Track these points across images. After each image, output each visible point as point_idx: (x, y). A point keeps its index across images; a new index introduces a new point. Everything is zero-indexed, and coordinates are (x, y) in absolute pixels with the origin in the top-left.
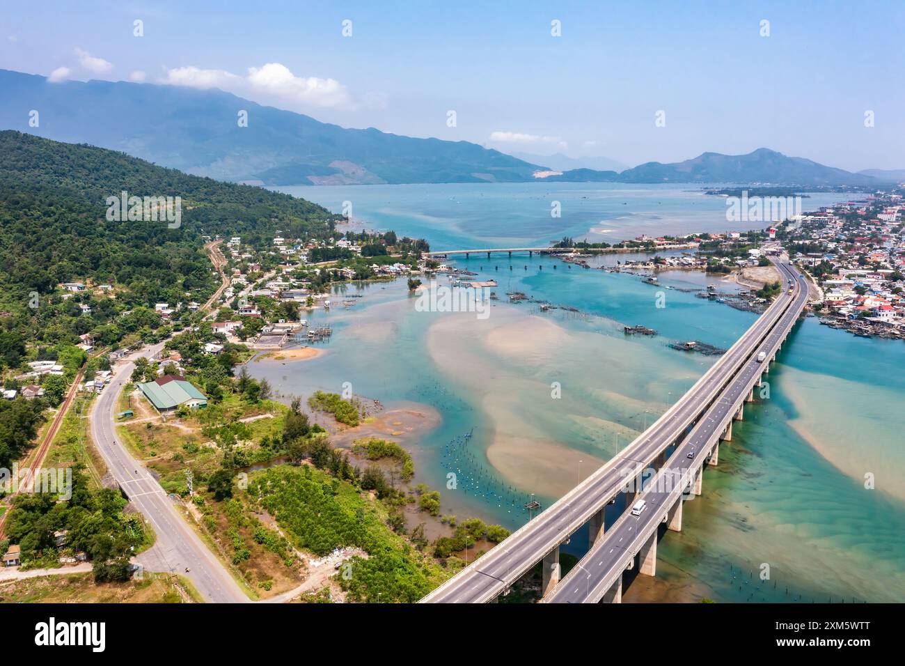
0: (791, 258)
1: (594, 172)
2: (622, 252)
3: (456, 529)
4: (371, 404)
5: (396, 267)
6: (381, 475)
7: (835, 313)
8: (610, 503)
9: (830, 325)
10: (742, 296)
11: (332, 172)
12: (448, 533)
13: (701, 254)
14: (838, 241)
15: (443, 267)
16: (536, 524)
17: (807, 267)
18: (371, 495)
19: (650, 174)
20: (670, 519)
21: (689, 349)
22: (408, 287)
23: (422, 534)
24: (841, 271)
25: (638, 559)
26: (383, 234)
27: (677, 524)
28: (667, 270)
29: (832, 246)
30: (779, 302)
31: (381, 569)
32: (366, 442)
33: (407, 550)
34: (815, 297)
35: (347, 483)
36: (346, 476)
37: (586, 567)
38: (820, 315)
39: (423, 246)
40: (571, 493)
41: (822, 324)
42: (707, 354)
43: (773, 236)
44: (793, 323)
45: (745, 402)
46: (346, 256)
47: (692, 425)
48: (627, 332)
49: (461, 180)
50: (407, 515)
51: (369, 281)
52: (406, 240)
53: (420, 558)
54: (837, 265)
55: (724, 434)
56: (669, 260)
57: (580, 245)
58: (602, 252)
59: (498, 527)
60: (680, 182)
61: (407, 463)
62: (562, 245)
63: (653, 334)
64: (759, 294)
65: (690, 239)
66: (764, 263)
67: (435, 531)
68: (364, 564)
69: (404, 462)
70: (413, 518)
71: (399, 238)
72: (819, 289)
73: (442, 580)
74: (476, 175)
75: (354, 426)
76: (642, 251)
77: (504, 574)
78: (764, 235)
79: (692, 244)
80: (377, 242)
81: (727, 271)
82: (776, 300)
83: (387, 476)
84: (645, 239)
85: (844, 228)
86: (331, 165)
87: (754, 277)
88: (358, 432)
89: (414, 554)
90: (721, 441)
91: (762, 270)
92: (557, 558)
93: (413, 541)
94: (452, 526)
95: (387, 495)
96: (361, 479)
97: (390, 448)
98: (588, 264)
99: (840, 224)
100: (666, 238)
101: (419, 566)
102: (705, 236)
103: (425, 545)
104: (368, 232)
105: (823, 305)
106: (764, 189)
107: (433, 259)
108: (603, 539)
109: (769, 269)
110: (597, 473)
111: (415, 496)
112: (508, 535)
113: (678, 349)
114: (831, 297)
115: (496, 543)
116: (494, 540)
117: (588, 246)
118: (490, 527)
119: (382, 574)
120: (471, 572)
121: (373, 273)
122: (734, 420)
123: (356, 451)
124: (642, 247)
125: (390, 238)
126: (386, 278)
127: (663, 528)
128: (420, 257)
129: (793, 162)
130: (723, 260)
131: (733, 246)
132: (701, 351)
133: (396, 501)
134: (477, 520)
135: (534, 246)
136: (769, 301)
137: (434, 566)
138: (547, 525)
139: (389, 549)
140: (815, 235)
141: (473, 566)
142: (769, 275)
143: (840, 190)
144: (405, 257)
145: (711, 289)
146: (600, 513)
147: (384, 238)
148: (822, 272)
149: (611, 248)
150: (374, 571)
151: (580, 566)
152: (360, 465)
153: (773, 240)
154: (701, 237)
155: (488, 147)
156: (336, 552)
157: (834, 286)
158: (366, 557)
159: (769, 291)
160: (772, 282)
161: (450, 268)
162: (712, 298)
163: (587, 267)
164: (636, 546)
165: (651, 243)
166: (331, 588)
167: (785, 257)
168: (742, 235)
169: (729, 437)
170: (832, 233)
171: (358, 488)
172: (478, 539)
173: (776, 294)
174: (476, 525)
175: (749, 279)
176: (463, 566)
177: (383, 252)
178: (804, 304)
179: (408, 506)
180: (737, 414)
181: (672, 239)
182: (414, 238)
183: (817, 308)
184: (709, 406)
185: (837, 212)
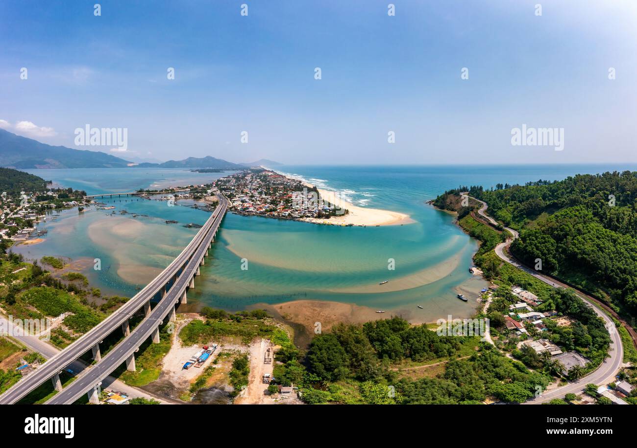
0: (221, 192)
1: (150, 164)
2: (163, 193)
3: (108, 301)
4: (67, 259)
5: (73, 202)
6: (75, 286)
7: (236, 210)
8: (167, 283)
9: (235, 213)
10: (206, 206)
11: (45, 163)
12: (105, 302)
13: (191, 193)
14: (234, 186)
15: (92, 202)
16: (140, 294)
17: (226, 195)
18: (72, 293)
19: (171, 165)
20: (190, 285)
21: (190, 227)
22: (78, 210)
23: (95, 304)
24: (237, 196)
25: (180, 300)
26: (67, 189)
27: (193, 286)
28: (180, 199)
29: (233, 188)
30: (219, 207)
31: (80, 318)
32: (67, 274)
33: (90, 310)
34: (230, 205)
35: (62, 290)
36: (61, 288)
37: (161, 305)
38: (231, 211)
39: (84, 194)
40: (152, 283)
41: (233, 213)
42: (197, 228)
43: (214, 185)
44: (224, 214)
45: (211, 242)
46: (51, 199)
47: (194, 253)
48: (167, 222)
49: (98, 167)
50: (88, 298)
51: (62, 209)
52: (76, 191)
53: (96, 312)
54: (235, 194)
55: (205, 254)
56: (180, 195)
57: (147, 191)
58: (155, 194)
59: (125, 298)
60: (181, 167)
61: (85, 280)
62: (140, 191)
63: (177, 222)
64: (212, 205)
65: (187, 188)
66: (212, 194)
67: (100, 302)
68: (73, 317)
69: (84, 279)
70: (90, 299)
71: (74, 191)
72: (230, 202)
73: (105, 318)
74: (104, 165)
75: (61, 268)
76: (170, 193)
77: (130, 312)
78: (212, 185)
79: (188, 189)
80: (65, 192)
81: (201, 198)
82: (217, 207)
83: (77, 286)
84: (171, 188)
85: (236, 182)
86: (45, 160)
87: (210, 200)
88: (63, 271)
89: (93, 311)
90: (204, 256)
91: (212, 197)
92: (149, 304)
93: (92, 307)
94: (107, 299)
95: (79, 292)
96: (67, 288)
97: (77, 275)
98: (150, 198)
99: (234, 181)
100: (178, 187)
101: (95, 314)
102: (192, 186)
103: (97, 307)
104: (61, 188)
105: (232, 207)
106: (210, 170)
107: (88, 199)
108: (166, 295)
109: (214, 197)
110: (161, 274)
111: (90, 291)
112: (129, 300)
113: (186, 227)
114: (234, 204)
115: (125, 303)
116: (124, 302)
117: (150, 191)
118: (121, 298)
119: (81, 319)
120: (116, 314)
121: (63, 205)
122: (208, 249)
123: (63, 278)
124: (170, 191)
125: (70, 191)
126: (69, 207)
127: (188, 288)
128: (83, 198)
129: (219, 161)
130: (199, 194)
131: (202, 189)
132: (194, 227)
133: (83, 294)
134: (116, 296)
135: (129, 192)
136: (215, 207)
137: (101, 314)
138: (144, 294)
139: (82, 311)
140: (227, 185)
141: (117, 311)
142: (214, 199)
143: (233, 170)
144: (76, 199)
145: (195, 205)
146: (164, 287)
147: (68, 190)
148: (231, 197)
149: (159, 192)
150: (78, 319)
151: (159, 305)
152: (66, 283)
153: (215, 187)
154: (191, 187)
155: (109, 154)
156: (62, 315)
157: (235, 201)
158: (74, 315)
159: (215, 204)
160: (216, 201)
161: (95, 202)
162: (196, 208)
163: (150, 199)
164: (179, 295)
165: (173, 190)
166: (62, 326)
167: (219, 192)
168: (204, 186)
169: (207, 255)
170: (232, 184)
171: (67, 291)
172: (117, 303)
173: (217, 205)
174: (116, 298)
175: (208, 200)
176: (113, 312)
177: (67, 196)
178: (226, 208)
179: (88, 295)
180: (209, 247)
181: (180, 188)
182: (80, 190)
183: (231, 208)
184: (199, 245)
185: (233, 176)
